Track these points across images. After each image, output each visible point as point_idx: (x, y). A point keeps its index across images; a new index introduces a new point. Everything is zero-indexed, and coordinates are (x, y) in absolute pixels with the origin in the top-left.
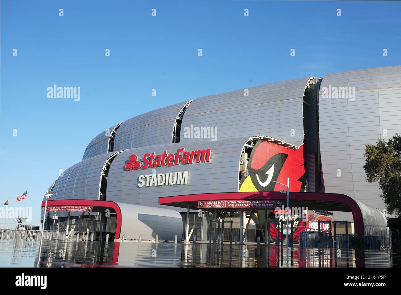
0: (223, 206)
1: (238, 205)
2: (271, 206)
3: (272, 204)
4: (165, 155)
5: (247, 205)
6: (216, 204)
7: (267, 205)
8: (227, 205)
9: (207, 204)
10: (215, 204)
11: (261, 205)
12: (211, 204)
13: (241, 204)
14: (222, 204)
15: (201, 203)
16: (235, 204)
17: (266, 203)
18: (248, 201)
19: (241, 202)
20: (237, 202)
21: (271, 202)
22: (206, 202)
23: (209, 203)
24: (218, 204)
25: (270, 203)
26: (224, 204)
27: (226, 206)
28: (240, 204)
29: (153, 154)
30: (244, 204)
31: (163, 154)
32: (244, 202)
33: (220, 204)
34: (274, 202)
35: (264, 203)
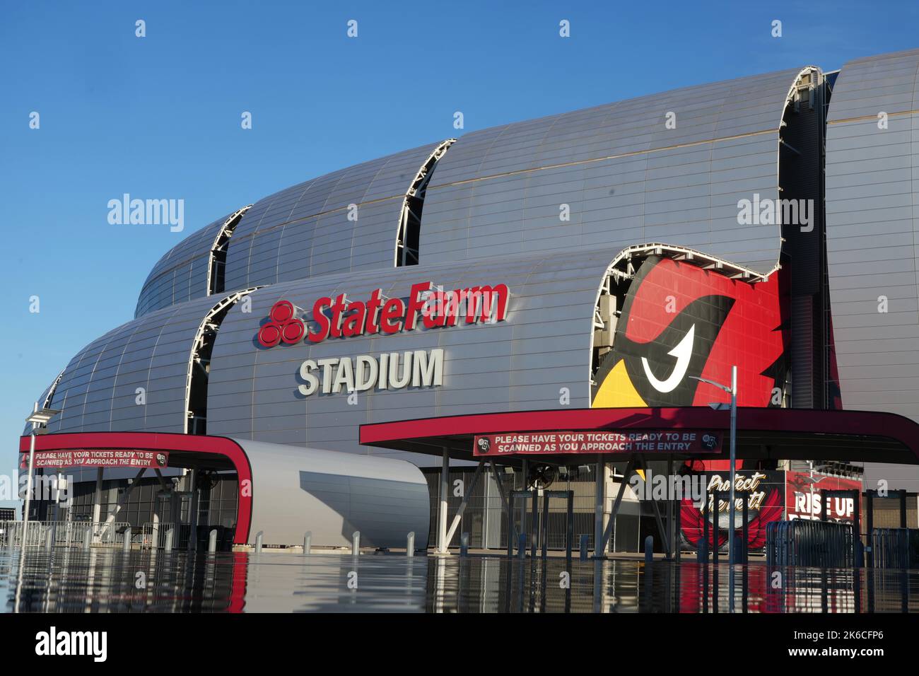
0: (547, 448)
1: (590, 446)
2: (685, 447)
3: (688, 442)
4: (374, 302)
5: (616, 444)
6: (526, 444)
7: (674, 444)
8: (558, 447)
9: (499, 443)
10: (523, 443)
11: (656, 446)
12: (510, 445)
13: (598, 442)
14: (543, 444)
15: (481, 442)
16: (580, 443)
17: (671, 441)
18: (617, 435)
19: (599, 437)
20: (586, 438)
21: (685, 436)
22: (498, 439)
23: (504, 440)
24: (530, 443)
25: (680, 440)
26: (550, 443)
27: (554, 448)
28: (596, 441)
29: (340, 298)
30: (605, 442)
31: (369, 298)
32: (607, 437)
33: (537, 443)
34: (692, 437)
35: (664, 439)
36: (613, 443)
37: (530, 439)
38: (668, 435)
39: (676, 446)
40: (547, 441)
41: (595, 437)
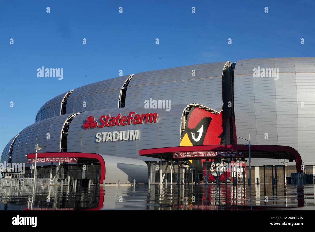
0: (195, 156)
1: (207, 155)
2: (234, 155)
3: (235, 154)
4: (118, 117)
5: (215, 155)
6: (189, 155)
7: (231, 154)
8: (198, 156)
9: (181, 155)
10: (188, 154)
11: (226, 155)
12: (185, 155)
13: (210, 154)
14: (194, 155)
15: (176, 154)
16: (205, 154)
17: (230, 153)
18: (215, 152)
19: (210, 153)
20: (206, 153)
21: (234, 152)
22: (181, 153)
23: (183, 154)
24: (190, 154)
25: (233, 153)
26: (196, 154)
27: (197, 156)
28: (209, 154)
29: (108, 116)
30: (212, 154)
31: (117, 116)
32: (212, 153)
33: (192, 154)
34: (236, 152)
35: (228, 153)
36: (214, 154)
37: (190, 153)
38: (229, 152)
39: (232, 155)
40: (195, 154)
41: (209, 153)
